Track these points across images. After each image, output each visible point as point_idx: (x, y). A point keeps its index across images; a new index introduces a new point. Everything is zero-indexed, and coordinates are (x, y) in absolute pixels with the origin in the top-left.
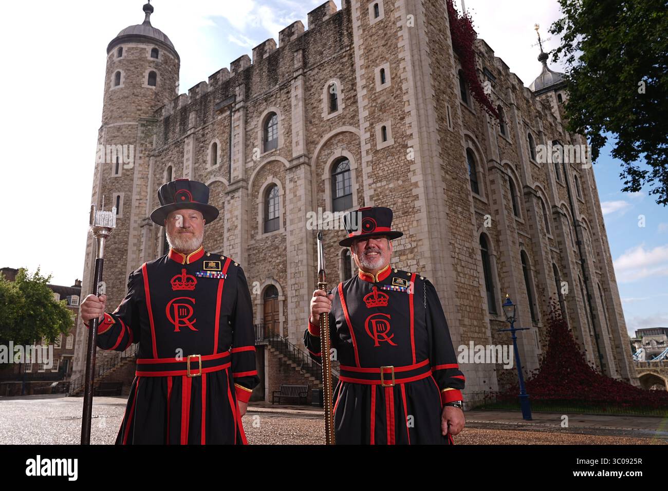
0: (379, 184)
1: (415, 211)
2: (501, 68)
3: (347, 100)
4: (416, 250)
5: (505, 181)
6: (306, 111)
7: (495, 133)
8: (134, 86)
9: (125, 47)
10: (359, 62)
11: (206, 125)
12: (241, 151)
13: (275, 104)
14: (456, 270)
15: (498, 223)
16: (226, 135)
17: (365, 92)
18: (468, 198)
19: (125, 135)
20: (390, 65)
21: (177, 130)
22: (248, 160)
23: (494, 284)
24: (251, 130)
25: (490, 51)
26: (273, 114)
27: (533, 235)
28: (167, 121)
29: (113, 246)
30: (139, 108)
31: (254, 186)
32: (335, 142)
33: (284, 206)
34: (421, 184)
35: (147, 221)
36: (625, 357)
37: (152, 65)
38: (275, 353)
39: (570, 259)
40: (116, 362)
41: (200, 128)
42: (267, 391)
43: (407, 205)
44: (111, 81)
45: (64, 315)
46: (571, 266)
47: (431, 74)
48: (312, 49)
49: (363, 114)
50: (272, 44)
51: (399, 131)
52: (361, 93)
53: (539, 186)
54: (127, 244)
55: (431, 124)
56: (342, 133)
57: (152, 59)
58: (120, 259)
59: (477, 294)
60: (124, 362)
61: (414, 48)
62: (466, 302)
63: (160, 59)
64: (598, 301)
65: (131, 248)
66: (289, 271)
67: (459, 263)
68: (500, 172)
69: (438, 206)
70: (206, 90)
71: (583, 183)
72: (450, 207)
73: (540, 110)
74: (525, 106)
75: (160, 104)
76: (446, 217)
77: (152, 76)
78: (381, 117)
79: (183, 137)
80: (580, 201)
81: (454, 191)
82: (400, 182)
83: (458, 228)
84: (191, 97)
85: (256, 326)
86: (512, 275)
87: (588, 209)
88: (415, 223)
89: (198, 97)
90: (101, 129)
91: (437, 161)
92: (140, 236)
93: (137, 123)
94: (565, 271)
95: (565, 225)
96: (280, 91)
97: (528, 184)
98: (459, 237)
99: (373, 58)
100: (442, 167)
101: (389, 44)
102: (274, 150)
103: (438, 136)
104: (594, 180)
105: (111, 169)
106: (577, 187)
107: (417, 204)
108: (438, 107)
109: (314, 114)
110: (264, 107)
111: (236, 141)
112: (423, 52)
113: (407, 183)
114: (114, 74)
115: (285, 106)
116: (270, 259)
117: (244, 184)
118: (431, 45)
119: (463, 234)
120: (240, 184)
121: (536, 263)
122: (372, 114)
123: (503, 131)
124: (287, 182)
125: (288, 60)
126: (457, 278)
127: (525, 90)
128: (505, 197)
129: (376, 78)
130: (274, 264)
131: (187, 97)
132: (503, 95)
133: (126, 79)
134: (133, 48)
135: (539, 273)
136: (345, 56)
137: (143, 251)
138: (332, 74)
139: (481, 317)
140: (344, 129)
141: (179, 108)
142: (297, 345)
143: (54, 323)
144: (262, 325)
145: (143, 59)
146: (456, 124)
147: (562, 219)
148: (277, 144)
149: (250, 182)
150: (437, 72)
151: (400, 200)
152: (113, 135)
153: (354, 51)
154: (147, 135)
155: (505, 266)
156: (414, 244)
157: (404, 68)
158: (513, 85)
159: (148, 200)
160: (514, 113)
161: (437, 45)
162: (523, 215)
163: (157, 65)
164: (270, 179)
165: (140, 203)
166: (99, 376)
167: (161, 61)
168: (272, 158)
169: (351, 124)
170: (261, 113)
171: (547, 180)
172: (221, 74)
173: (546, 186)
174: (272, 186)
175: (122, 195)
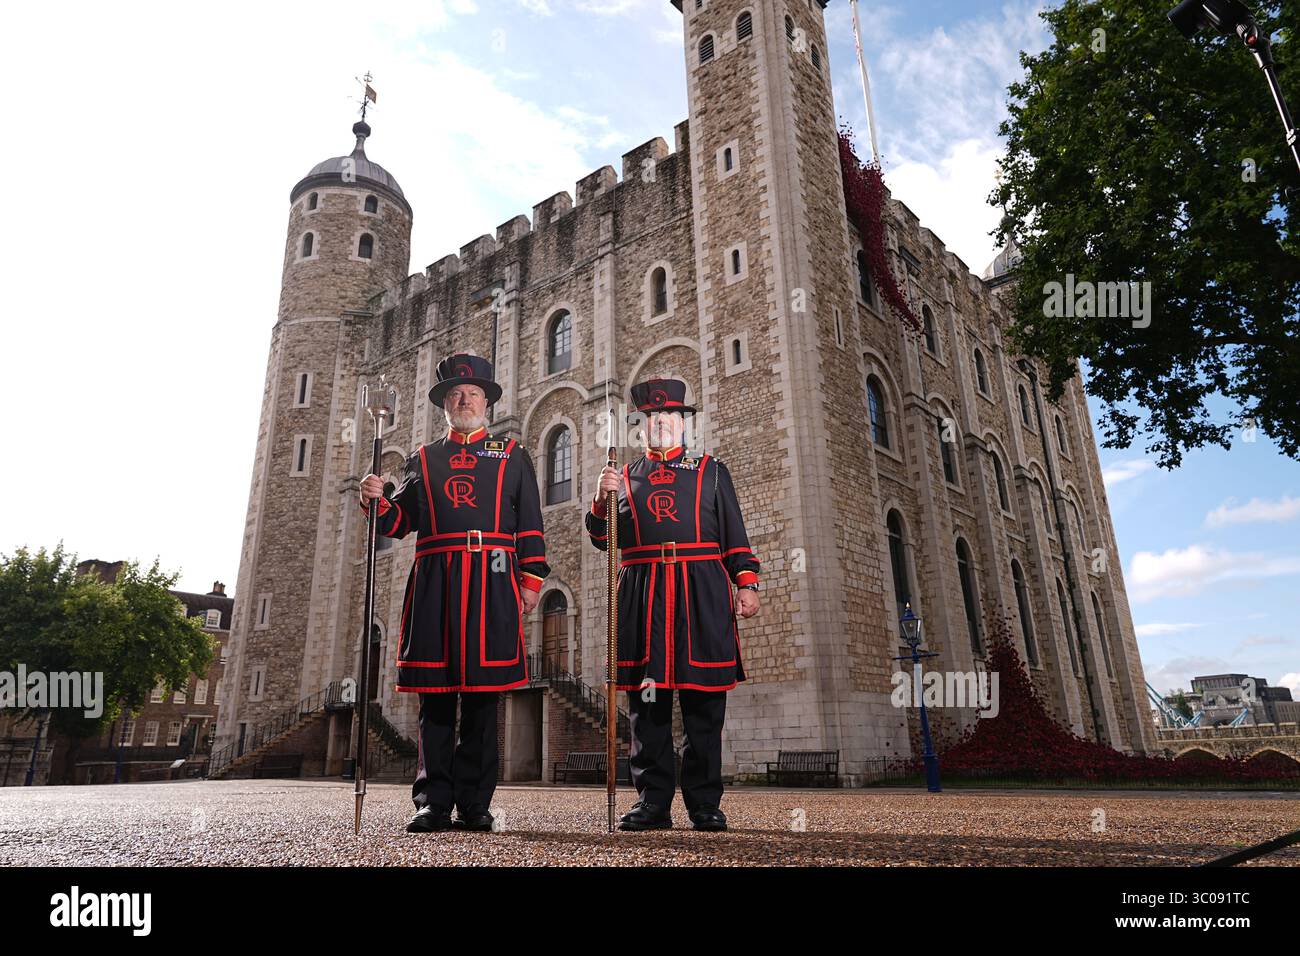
0: (728, 431)
1: (785, 475)
2: (930, 246)
3: (681, 295)
4: (782, 535)
5: (931, 426)
6: (617, 311)
7: (916, 351)
8: (335, 258)
9: (322, 193)
10: (701, 237)
11: (455, 326)
12: (511, 370)
13: (568, 297)
14: (844, 567)
15: (918, 495)
16: (487, 344)
17: (708, 285)
18: (867, 454)
19: (318, 338)
20: (748, 246)
21: (406, 333)
22: (522, 386)
23: (911, 591)
24: (528, 337)
25: (913, 218)
26: (566, 312)
27: (978, 514)
28: (389, 316)
29: (292, 524)
30: (343, 294)
31: (530, 428)
32: (661, 361)
33: (580, 463)
34: (791, 432)
35: (350, 483)
36: (1139, 715)
37: (366, 223)
38: (560, 701)
39: (1042, 552)
40: (292, 722)
41: (445, 330)
42: (545, 763)
43: (771, 465)
44: (296, 248)
45: (198, 643)
46: (1044, 564)
47: (809, 261)
48: (629, 211)
49: (705, 320)
50: (564, 199)
51: (760, 348)
52: (703, 287)
53: (991, 435)
54: (315, 520)
55: (808, 338)
56: (674, 347)
57: (366, 214)
58: (302, 547)
59: (878, 606)
60: (305, 720)
61: (784, 218)
62: (860, 618)
63: (380, 214)
64: (1092, 622)
65: (322, 528)
66: (584, 567)
67: (850, 556)
68: (923, 413)
69: (817, 467)
70: (455, 269)
71: (1070, 429)
72: (836, 469)
73: (997, 310)
74: (971, 305)
75: (378, 289)
76: (829, 484)
77: (366, 241)
78: (733, 325)
79: (416, 344)
80: (1064, 458)
81: (844, 443)
82: (760, 429)
83: (849, 501)
84: (431, 280)
85: (529, 657)
86: (940, 578)
87: (1079, 470)
88: (782, 493)
89: (441, 280)
90: (277, 328)
91: (817, 396)
92: (339, 507)
93: (339, 320)
94: (1034, 572)
95: (1035, 497)
96: (577, 276)
97: (972, 432)
98: (850, 516)
99: (722, 233)
100: (825, 406)
101: (746, 213)
102: (565, 371)
103: (820, 357)
104: (1088, 424)
105: (292, 394)
106: (1060, 435)
107: (786, 463)
108: (821, 312)
109: (629, 316)
110: (550, 301)
111: (503, 354)
112: (798, 227)
113: (770, 430)
114: (301, 238)
115: (583, 301)
116: (554, 549)
117: (515, 425)
118: (811, 215)
119: (857, 511)
120: (509, 425)
121: (983, 558)
122: (718, 319)
123: (931, 347)
124: (585, 423)
125: (590, 228)
126: (846, 580)
127: (972, 279)
128: (931, 452)
129: (726, 266)
130: (561, 555)
131: (424, 279)
132: (933, 289)
133: (322, 245)
134: (335, 195)
135: (988, 575)
136: (679, 227)
137: (343, 532)
138: (659, 253)
139: (886, 642)
140: (676, 341)
141: (410, 296)
142: (596, 687)
143: (181, 657)
144: (540, 656)
145: (353, 214)
146: (849, 338)
147: (1031, 488)
148: (570, 362)
149: (525, 423)
150: (821, 257)
151: (760, 457)
152: (298, 338)
153: (693, 221)
154: (355, 339)
155: (929, 563)
156: (780, 526)
157: (769, 251)
158: (951, 272)
159: (354, 449)
160: (951, 317)
161: (821, 216)
162: (963, 481)
163: (374, 224)
164: (557, 418)
165: (339, 453)
166: (262, 744)
167: (380, 217)
168: (562, 384)
169: (687, 335)
170: (544, 311)
171: (1006, 424)
172: (481, 244)
173: (1005, 434)
174: (560, 429)
175: (310, 438)
